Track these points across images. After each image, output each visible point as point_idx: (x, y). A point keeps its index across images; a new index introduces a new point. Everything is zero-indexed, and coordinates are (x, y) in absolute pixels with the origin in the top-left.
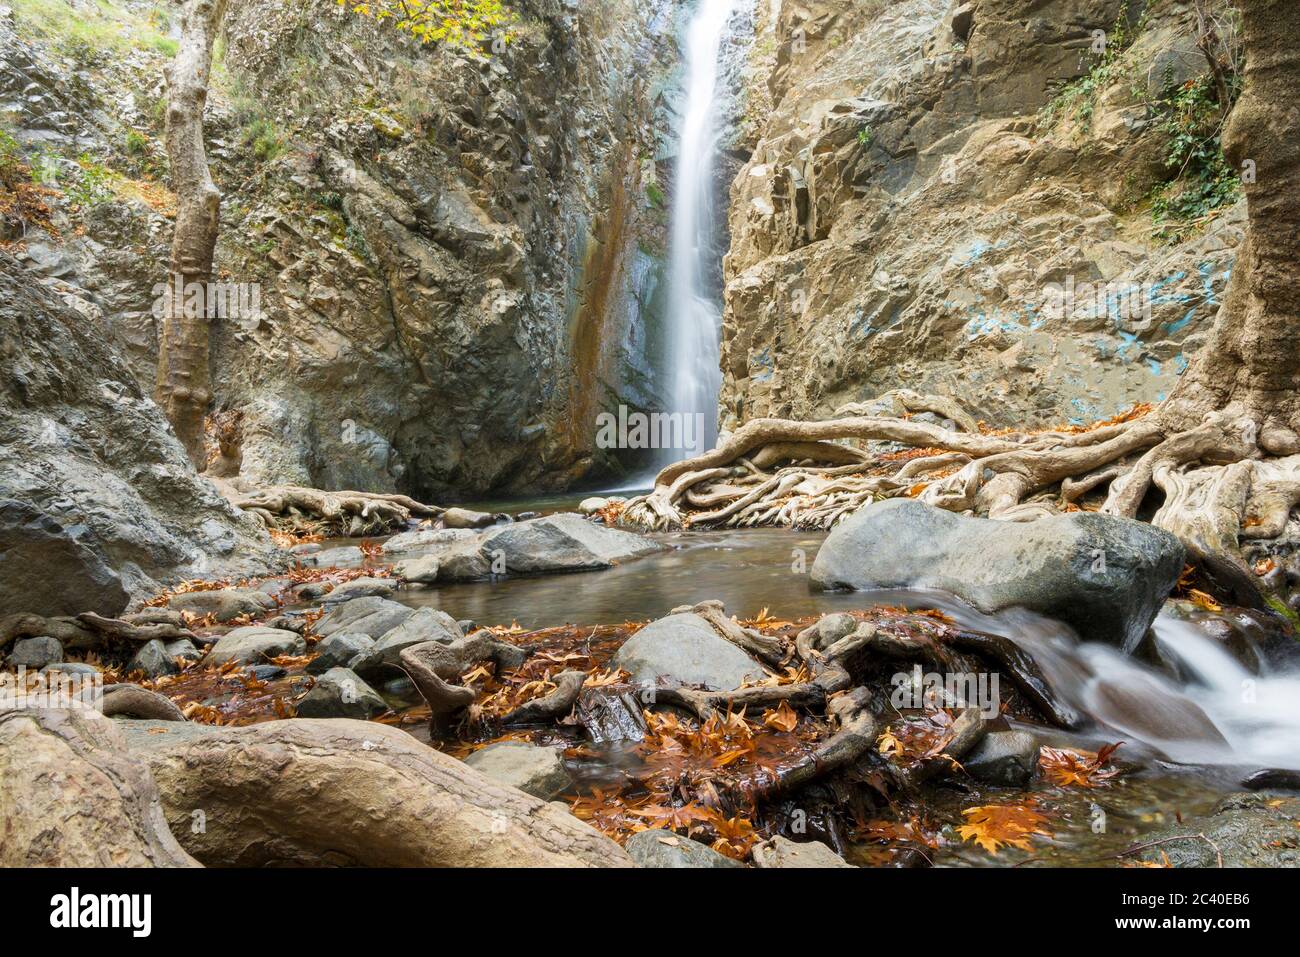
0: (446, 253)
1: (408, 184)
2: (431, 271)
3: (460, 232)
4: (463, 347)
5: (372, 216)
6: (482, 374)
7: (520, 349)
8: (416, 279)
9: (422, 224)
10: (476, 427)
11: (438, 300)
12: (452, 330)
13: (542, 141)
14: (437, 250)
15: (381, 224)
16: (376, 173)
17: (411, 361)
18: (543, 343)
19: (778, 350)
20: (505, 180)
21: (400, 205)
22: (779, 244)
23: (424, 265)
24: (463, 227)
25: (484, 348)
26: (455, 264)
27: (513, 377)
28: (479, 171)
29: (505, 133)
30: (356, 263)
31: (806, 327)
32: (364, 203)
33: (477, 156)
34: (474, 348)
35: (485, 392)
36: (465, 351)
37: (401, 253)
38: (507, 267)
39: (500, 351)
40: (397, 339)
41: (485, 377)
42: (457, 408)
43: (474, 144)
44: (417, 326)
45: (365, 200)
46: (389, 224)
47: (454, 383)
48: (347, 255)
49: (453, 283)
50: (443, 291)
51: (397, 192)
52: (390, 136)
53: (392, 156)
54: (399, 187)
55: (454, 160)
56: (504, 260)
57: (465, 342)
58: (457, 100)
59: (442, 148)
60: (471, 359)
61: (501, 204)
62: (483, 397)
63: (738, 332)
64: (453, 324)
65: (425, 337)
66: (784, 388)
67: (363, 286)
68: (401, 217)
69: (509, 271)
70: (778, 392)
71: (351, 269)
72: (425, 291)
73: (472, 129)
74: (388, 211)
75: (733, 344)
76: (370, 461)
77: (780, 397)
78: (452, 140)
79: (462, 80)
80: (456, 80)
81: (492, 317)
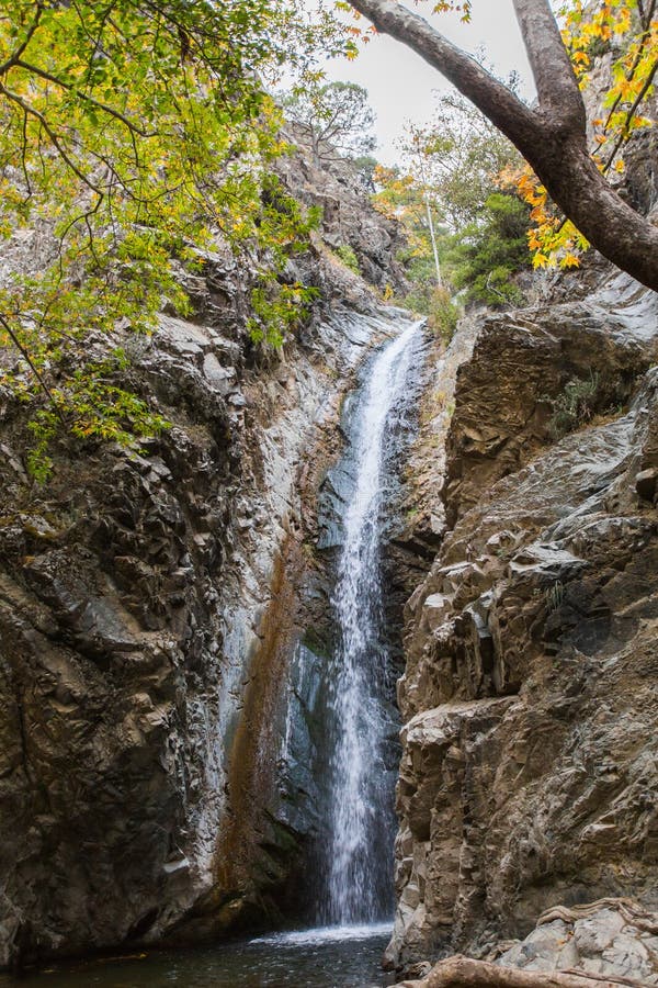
0: (88, 664)
1: (54, 590)
2: (70, 686)
3: (107, 642)
4: (99, 773)
5: (10, 624)
6: (119, 804)
7: (165, 772)
8: (52, 695)
9: (66, 634)
10: (107, 866)
11: (75, 718)
12: (89, 753)
13: (201, 539)
14: (80, 661)
15: (20, 633)
16: (20, 578)
17: (37, 788)
18: (192, 761)
19: (468, 821)
20: (160, 584)
21: (42, 613)
22: (462, 689)
23: (63, 679)
24: (110, 637)
25: (124, 774)
26: (98, 677)
27: (154, 805)
28: (133, 576)
29: (164, 536)
31: (500, 798)
33: (131, 560)
34: (112, 774)
35: (121, 824)
36: (101, 777)
37: (39, 666)
38: (156, 680)
39: (142, 777)
40: (23, 762)
41: (123, 807)
42: (86, 844)
43: (129, 548)
44: (49, 748)
45: (5, 607)
46: (29, 633)
47: (85, 815)
49: (94, 699)
50: (83, 708)
51: (42, 599)
52: (39, 540)
53: (40, 560)
54: (44, 593)
55: (108, 566)
56: (153, 672)
57: (102, 768)
58: (115, 503)
59: (96, 552)
60: (107, 786)
61: (154, 611)
62: (118, 830)
63: (419, 788)
64: (90, 746)
65: (56, 762)
66: (475, 869)
68: (43, 626)
69: (158, 685)
70: (467, 872)
72: (62, 709)
73: (128, 532)
74: (29, 619)
75: (413, 801)
77: (471, 878)
78: (106, 543)
79: (121, 483)
80: (116, 483)
81: (135, 737)
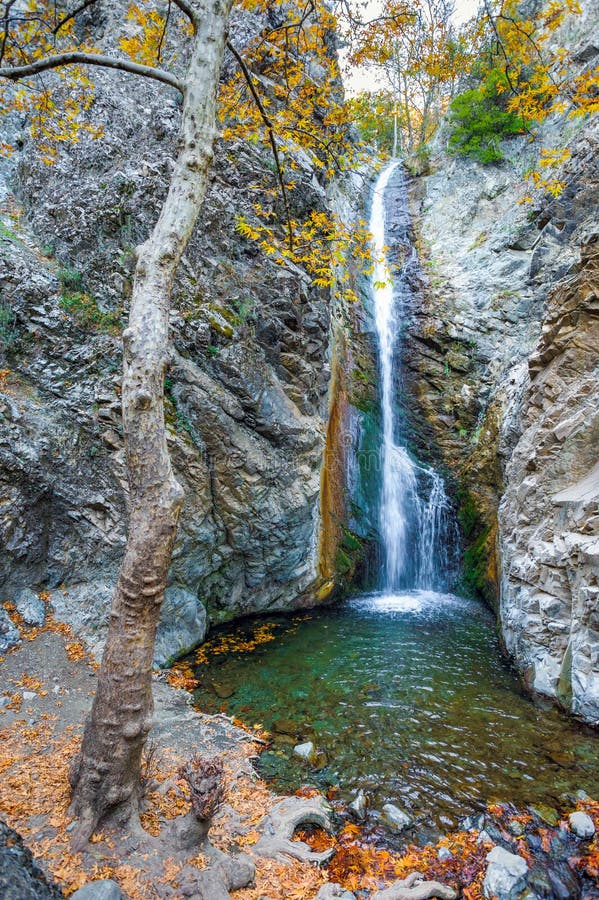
0: (265, 443)
1: (242, 383)
2: (255, 461)
3: (283, 428)
4: (273, 523)
5: (207, 409)
6: (281, 541)
8: (243, 468)
9: (250, 417)
10: (262, 576)
11: (258, 485)
12: (266, 509)
14: (258, 440)
15: (216, 418)
16: (209, 368)
17: (222, 531)
20: (316, 379)
21: (231, 401)
23: (250, 455)
24: (285, 423)
25: (288, 523)
26: (273, 452)
28: (296, 370)
29: (320, 339)
30: (188, 451)
32: (199, 396)
33: (295, 357)
34: (281, 524)
35: (278, 552)
36: (274, 526)
37: (232, 445)
38: (314, 456)
39: (299, 524)
40: (212, 513)
41: (282, 544)
42: (251, 564)
43: (293, 346)
44: (236, 506)
45: (200, 394)
46: (222, 417)
47: (255, 548)
48: (181, 444)
49: (270, 470)
50: (264, 477)
51: (227, 387)
52: (224, 335)
53: (225, 353)
54: (230, 381)
55: (273, 360)
56: (312, 449)
57: (276, 520)
58: (281, 307)
59: (262, 346)
60: (276, 532)
61: (310, 400)
62: (275, 555)
64: (266, 504)
65: (243, 516)
67: (193, 472)
68: (232, 411)
69: (315, 459)
71: (184, 456)
72: (249, 479)
73: (294, 334)
74: (221, 404)
76: (182, 618)
78: (273, 340)
79: (287, 290)
80: (281, 288)
81: (302, 501)
